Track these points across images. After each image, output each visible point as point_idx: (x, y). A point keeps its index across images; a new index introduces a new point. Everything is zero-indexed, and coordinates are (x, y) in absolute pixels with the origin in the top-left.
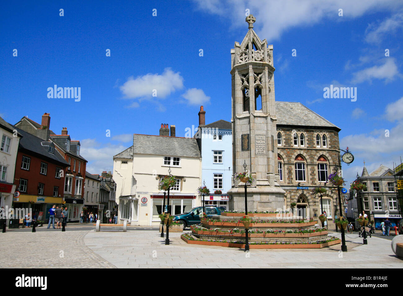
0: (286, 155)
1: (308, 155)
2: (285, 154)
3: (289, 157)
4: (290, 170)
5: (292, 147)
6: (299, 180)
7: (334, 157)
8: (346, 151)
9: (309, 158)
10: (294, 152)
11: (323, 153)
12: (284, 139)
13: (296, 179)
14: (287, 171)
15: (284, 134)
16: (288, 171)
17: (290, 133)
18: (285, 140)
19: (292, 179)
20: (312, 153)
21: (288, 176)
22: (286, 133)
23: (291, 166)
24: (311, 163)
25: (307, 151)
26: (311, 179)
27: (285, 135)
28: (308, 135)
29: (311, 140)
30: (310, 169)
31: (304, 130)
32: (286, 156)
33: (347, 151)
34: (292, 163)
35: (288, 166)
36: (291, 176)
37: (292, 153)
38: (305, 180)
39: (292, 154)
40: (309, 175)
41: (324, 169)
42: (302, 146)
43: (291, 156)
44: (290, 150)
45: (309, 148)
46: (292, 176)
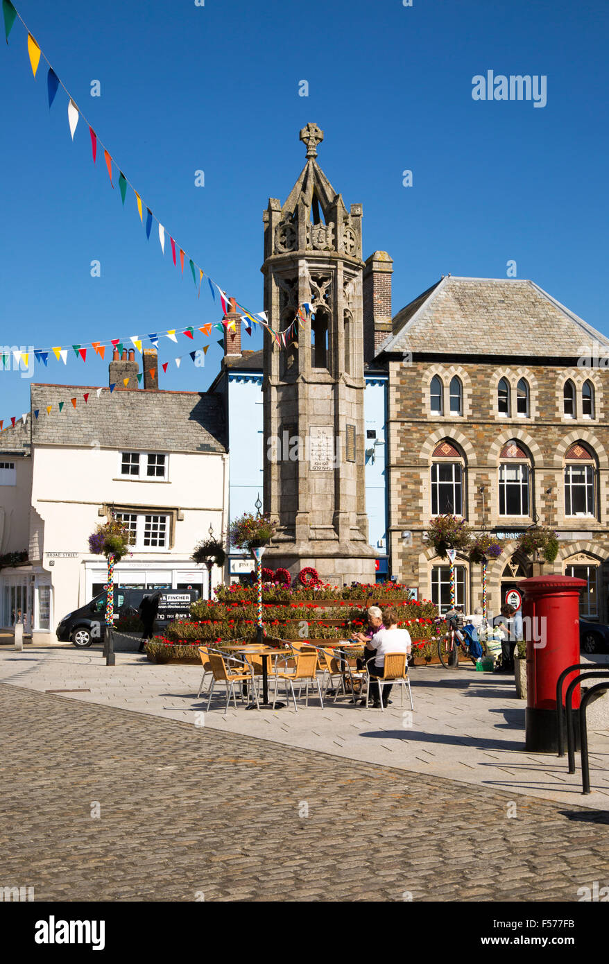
0: (474, 442)
1: (538, 443)
2: (471, 439)
3: (483, 447)
4: (482, 485)
5: (493, 417)
6: (508, 514)
9: (541, 449)
10: (498, 434)
11: (581, 434)
12: (469, 396)
13: (502, 512)
14: (473, 489)
15: (469, 381)
16: (478, 488)
17: (486, 379)
18: (473, 399)
19: (488, 510)
20: (550, 437)
21: (478, 503)
22: (474, 379)
23: (486, 475)
24: (545, 463)
25: (535, 430)
26: (543, 511)
27: (473, 384)
28: (541, 382)
29: (547, 399)
30: (542, 482)
31: (529, 369)
32: (474, 446)
34: (489, 463)
35: (477, 474)
36: (486, 503)
37: (490, 436)
38: (525, 512)
39: (492, 440)
40: (538, 497)
42: (520, 418)
43: (489, 447)
44: (487, 427)
45: (540, 423)
46: (489, 501)
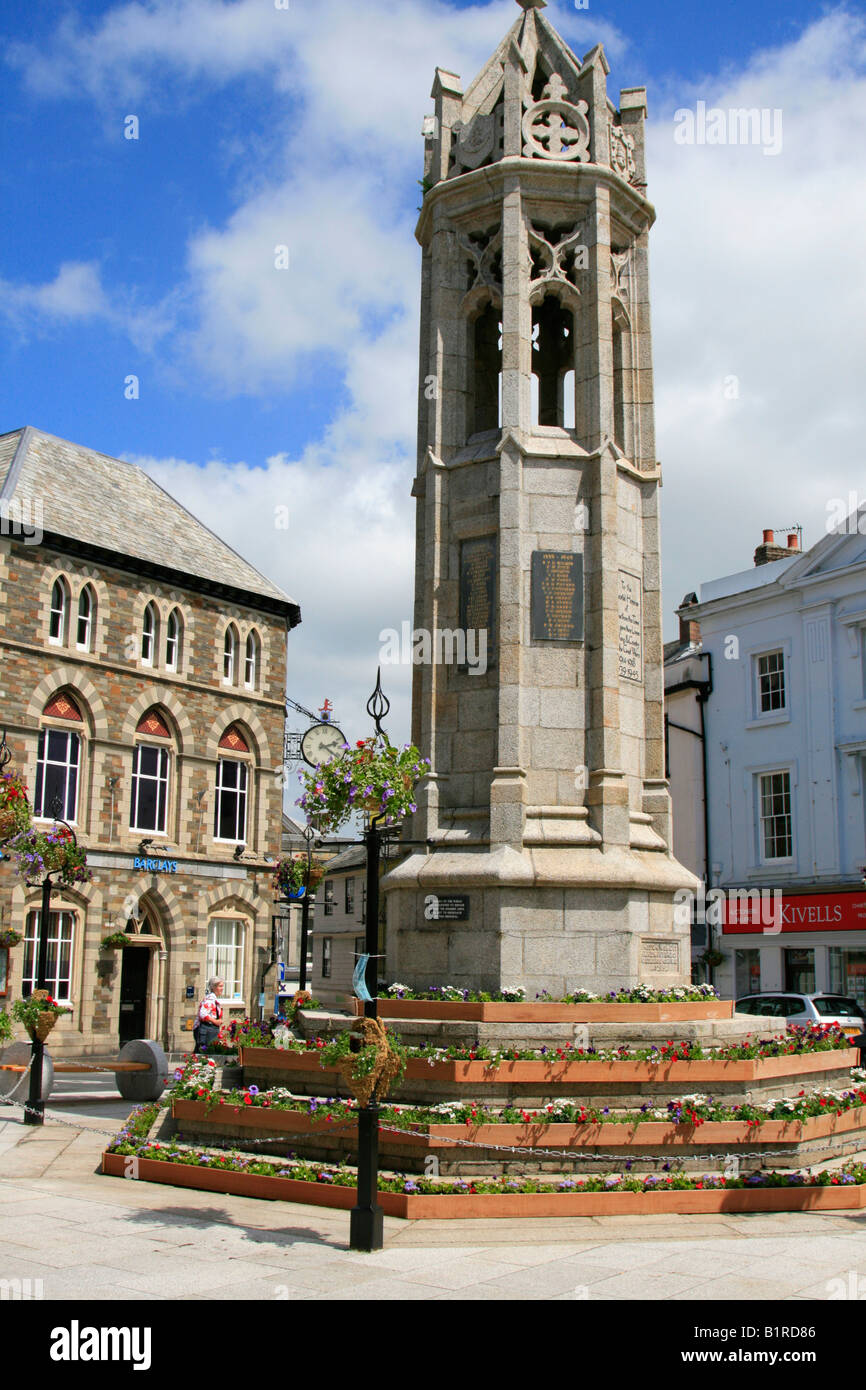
0: (106, 699)
1: (191, 716)
2: (101, 694)
3: (118, 710)
4: (113, 774)
5: (133, 663)
6: (138, 827)
7: (275, 734)
8: (319, 717)
9: (193, 726)
10: (139, 693)
11: (241, 712)
12: (106, 622)
13: (132, 825)
14: (100, 780)
15: (106, 596)
16: (107, 778)
17: (130, 599)
18: (110, 628)
19: (118, 817)
20: (204, 709)
21: (105, 804)
22: (114, 595)
23: (119, 758)
24: (196, 751)
25: (188, 695)
26: (190, 826)
27: (113, 603)
28: (199, 621)
29: (204, 647)
30: (192, 780)
31: (186, 595)
32: (107, 706)
33: (325, 716)
34: (124, 741)
35: (108, 755)
36: (116, 806)
37: (128, 694)
38: (161, 828)
39: (130, 701)
40: (184, 804)
41: (235, 787)
42: (170, 671)
43: (126, 711)
44: (125, 678)
45: (194, 684)
46: (119, 802)
